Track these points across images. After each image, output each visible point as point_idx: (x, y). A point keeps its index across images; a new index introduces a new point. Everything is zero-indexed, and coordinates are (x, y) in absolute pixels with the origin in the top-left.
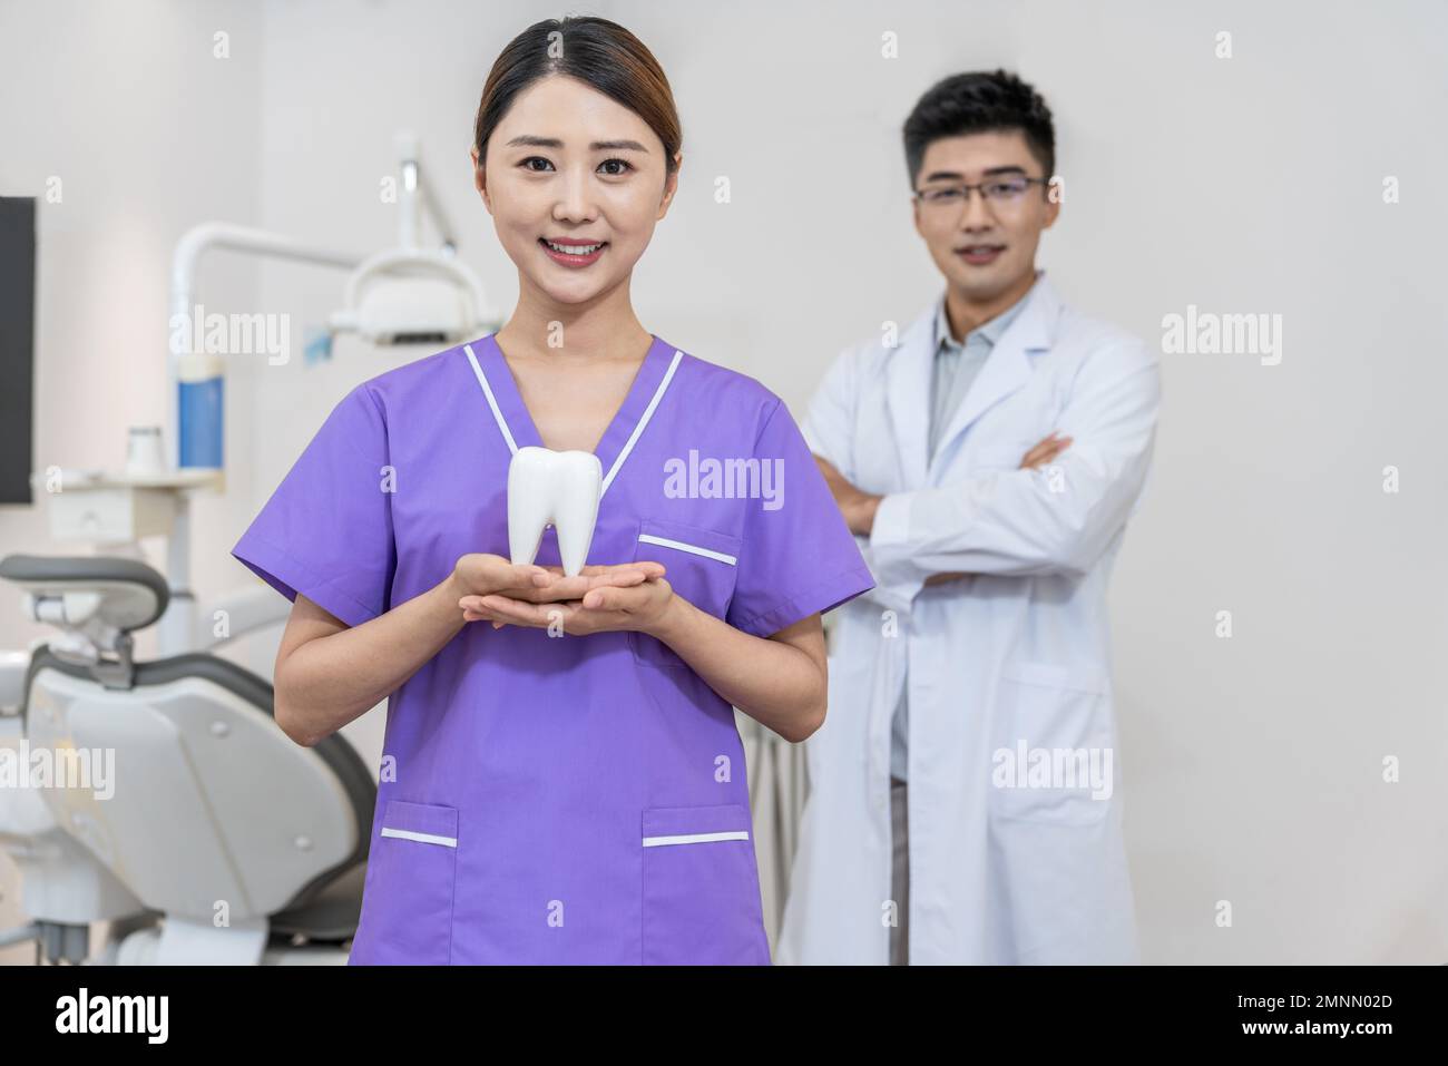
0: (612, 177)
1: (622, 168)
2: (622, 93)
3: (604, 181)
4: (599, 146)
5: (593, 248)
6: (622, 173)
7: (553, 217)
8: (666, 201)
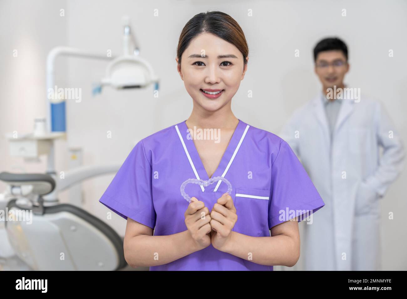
0: (225, 67)
1: (228, 64)
2: (228, 38)
3: (223, 69)
4: (221, 57)
5: (219, 92)
6: (229, 66)
7: (205, 82)
8: (244, 74)
